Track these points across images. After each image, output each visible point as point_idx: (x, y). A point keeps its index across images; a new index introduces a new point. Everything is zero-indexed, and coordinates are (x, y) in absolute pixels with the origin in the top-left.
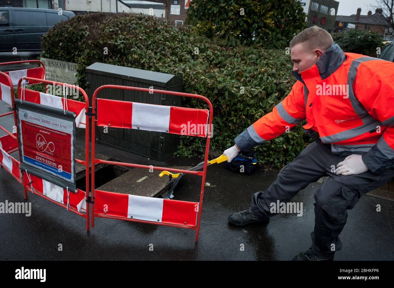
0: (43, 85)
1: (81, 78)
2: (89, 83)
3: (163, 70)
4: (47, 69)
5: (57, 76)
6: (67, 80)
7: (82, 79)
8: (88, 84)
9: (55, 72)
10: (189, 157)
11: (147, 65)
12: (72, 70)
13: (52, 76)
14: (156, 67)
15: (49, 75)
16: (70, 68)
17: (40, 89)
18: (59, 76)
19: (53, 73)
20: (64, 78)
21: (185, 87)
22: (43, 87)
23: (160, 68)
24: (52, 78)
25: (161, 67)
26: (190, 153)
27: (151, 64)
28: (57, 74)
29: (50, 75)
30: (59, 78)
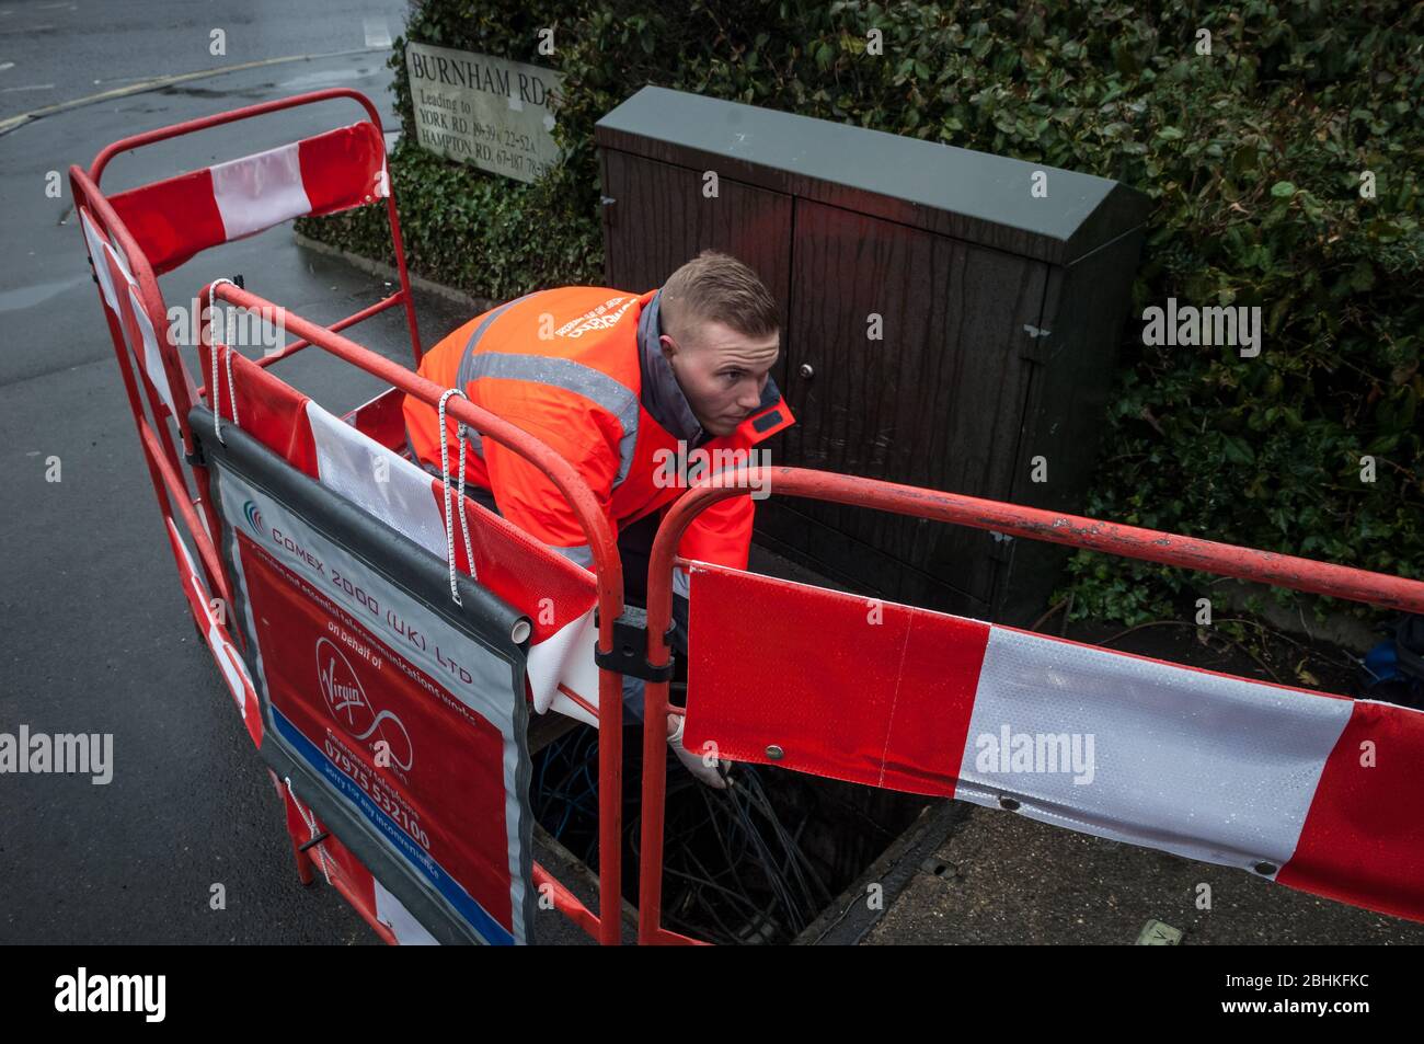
0: (423, 166)
1: (577, 152)
2: (612, 201)
3: (1017, 132)
4: (437, 95)
5: (477, 128)
6: (519, 145)
7: (580, 159)
8: (609, 204)
9: (466, 108)
10: (1130, 621)
11: (921, 100)
12: (539, 101)
13: (455, 125)
14: (973, 110)
15: (446, 121)
16: (530, 89)
17: (411, 188)
18: (485, 129)
19: (460, 114)
20: (504, 137)
21: (1154, 242)
22: (420, 177)
23: (999, 118)
24: (459, 135)
25: (1003, 113)
26: (1138, 601)
27: (948, 93)
28: (475, 117)
29: (449, 122)
30: (486, 134)
